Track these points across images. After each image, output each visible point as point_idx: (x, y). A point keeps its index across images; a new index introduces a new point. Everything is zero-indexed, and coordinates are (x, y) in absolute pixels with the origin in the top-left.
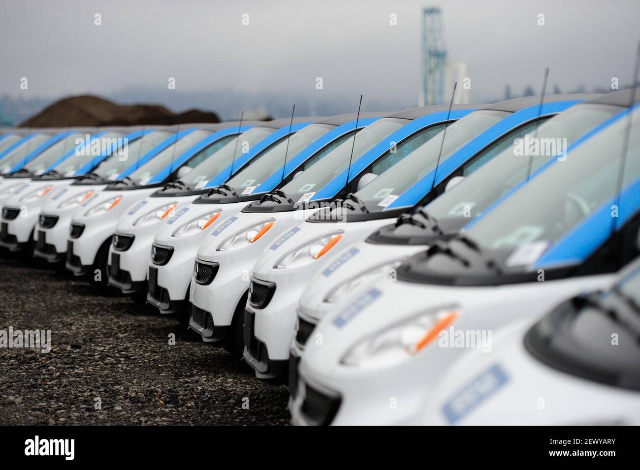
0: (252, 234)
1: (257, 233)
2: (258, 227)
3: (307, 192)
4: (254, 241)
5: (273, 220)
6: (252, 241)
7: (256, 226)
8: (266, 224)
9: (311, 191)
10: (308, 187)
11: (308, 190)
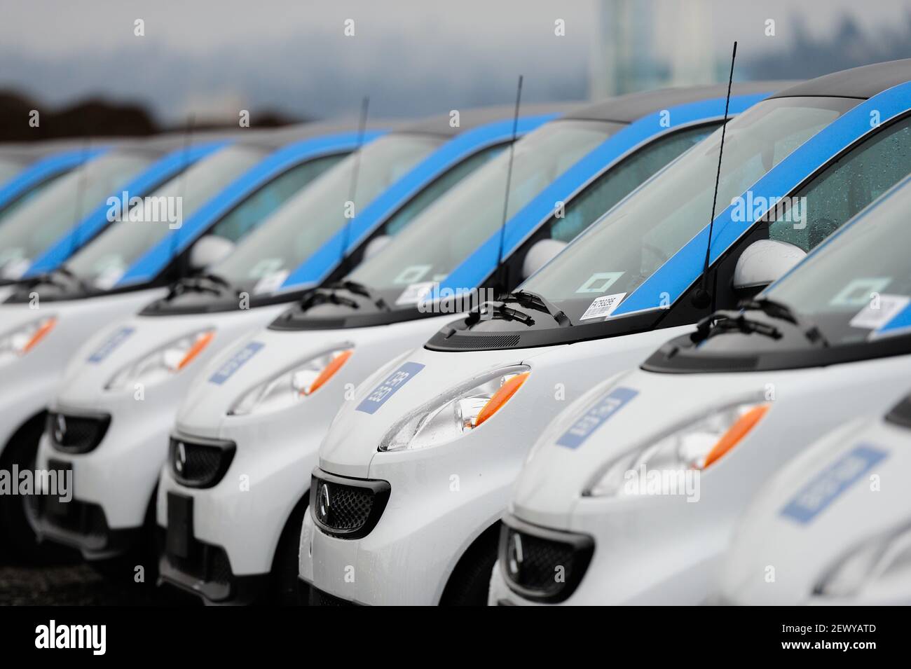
0: (471, 407)
1: (484, 403)
2: (485, 388)
3: (602, 295)
4: (479, 422)
5: (522, 366)
6: (474, 422)
7: (479, 385)
8: (508, 378)
9: (613, 290)
10: (600, 282)
11: (603, 289)
